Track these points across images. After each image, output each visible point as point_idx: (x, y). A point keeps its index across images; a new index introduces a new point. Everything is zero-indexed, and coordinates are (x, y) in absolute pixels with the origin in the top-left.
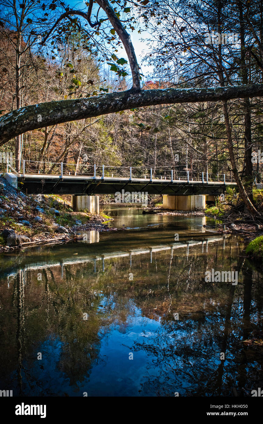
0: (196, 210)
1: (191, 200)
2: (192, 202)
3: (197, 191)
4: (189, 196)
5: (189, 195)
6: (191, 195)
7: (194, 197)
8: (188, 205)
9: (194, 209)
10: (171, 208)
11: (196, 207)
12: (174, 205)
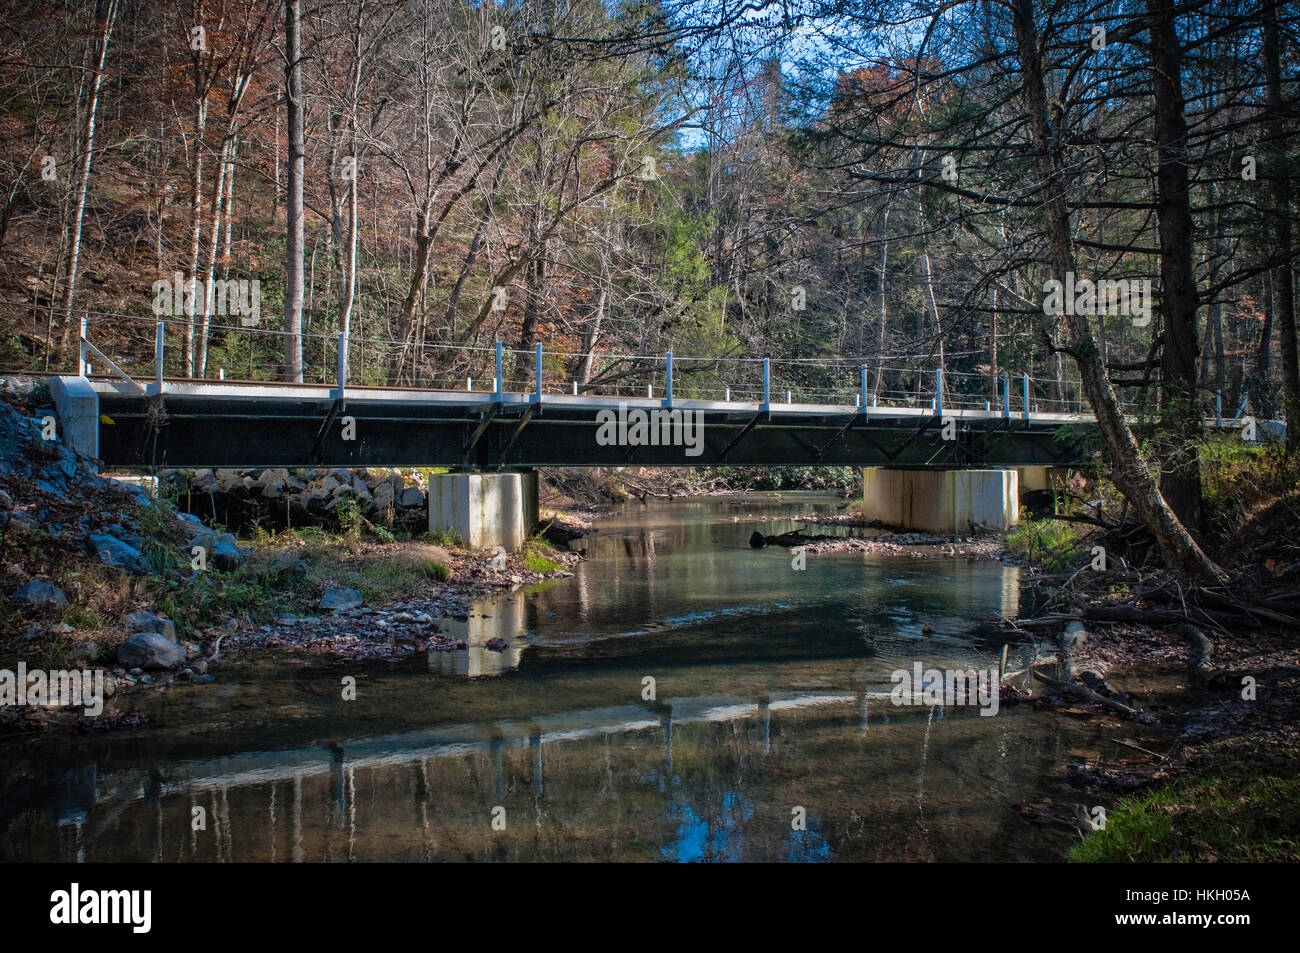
0: (975, 531)
1: (958, 490)
2: (958, 498)
3: (986, 452)
4: (949, 473)
5: (950, 468)
6: (959, 468)
7: (966, 477)
8: (945, 508)
9: (967, 526)
10: (887, 518)
11: (977, 520)
12: (898, 507)
